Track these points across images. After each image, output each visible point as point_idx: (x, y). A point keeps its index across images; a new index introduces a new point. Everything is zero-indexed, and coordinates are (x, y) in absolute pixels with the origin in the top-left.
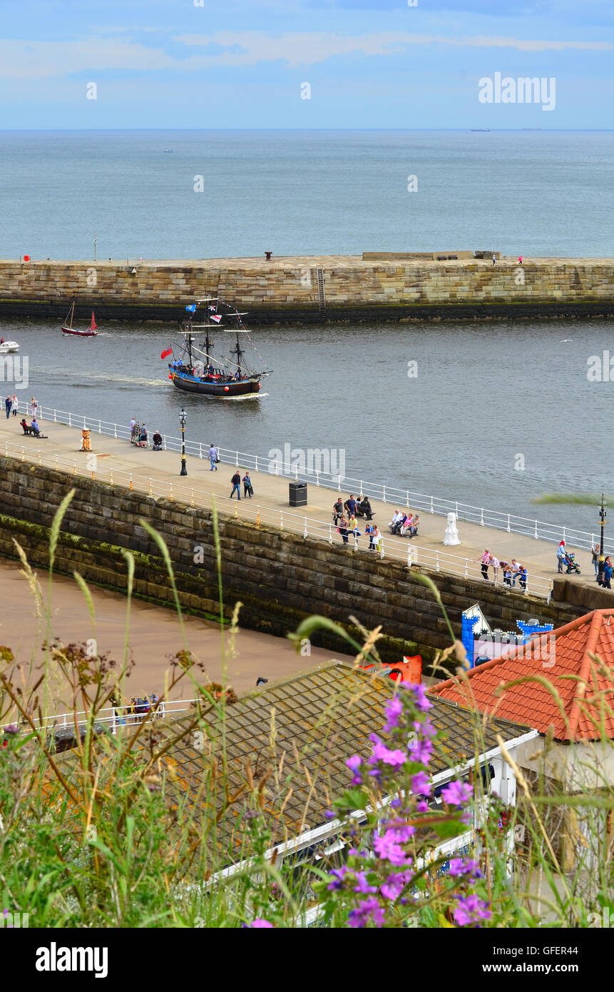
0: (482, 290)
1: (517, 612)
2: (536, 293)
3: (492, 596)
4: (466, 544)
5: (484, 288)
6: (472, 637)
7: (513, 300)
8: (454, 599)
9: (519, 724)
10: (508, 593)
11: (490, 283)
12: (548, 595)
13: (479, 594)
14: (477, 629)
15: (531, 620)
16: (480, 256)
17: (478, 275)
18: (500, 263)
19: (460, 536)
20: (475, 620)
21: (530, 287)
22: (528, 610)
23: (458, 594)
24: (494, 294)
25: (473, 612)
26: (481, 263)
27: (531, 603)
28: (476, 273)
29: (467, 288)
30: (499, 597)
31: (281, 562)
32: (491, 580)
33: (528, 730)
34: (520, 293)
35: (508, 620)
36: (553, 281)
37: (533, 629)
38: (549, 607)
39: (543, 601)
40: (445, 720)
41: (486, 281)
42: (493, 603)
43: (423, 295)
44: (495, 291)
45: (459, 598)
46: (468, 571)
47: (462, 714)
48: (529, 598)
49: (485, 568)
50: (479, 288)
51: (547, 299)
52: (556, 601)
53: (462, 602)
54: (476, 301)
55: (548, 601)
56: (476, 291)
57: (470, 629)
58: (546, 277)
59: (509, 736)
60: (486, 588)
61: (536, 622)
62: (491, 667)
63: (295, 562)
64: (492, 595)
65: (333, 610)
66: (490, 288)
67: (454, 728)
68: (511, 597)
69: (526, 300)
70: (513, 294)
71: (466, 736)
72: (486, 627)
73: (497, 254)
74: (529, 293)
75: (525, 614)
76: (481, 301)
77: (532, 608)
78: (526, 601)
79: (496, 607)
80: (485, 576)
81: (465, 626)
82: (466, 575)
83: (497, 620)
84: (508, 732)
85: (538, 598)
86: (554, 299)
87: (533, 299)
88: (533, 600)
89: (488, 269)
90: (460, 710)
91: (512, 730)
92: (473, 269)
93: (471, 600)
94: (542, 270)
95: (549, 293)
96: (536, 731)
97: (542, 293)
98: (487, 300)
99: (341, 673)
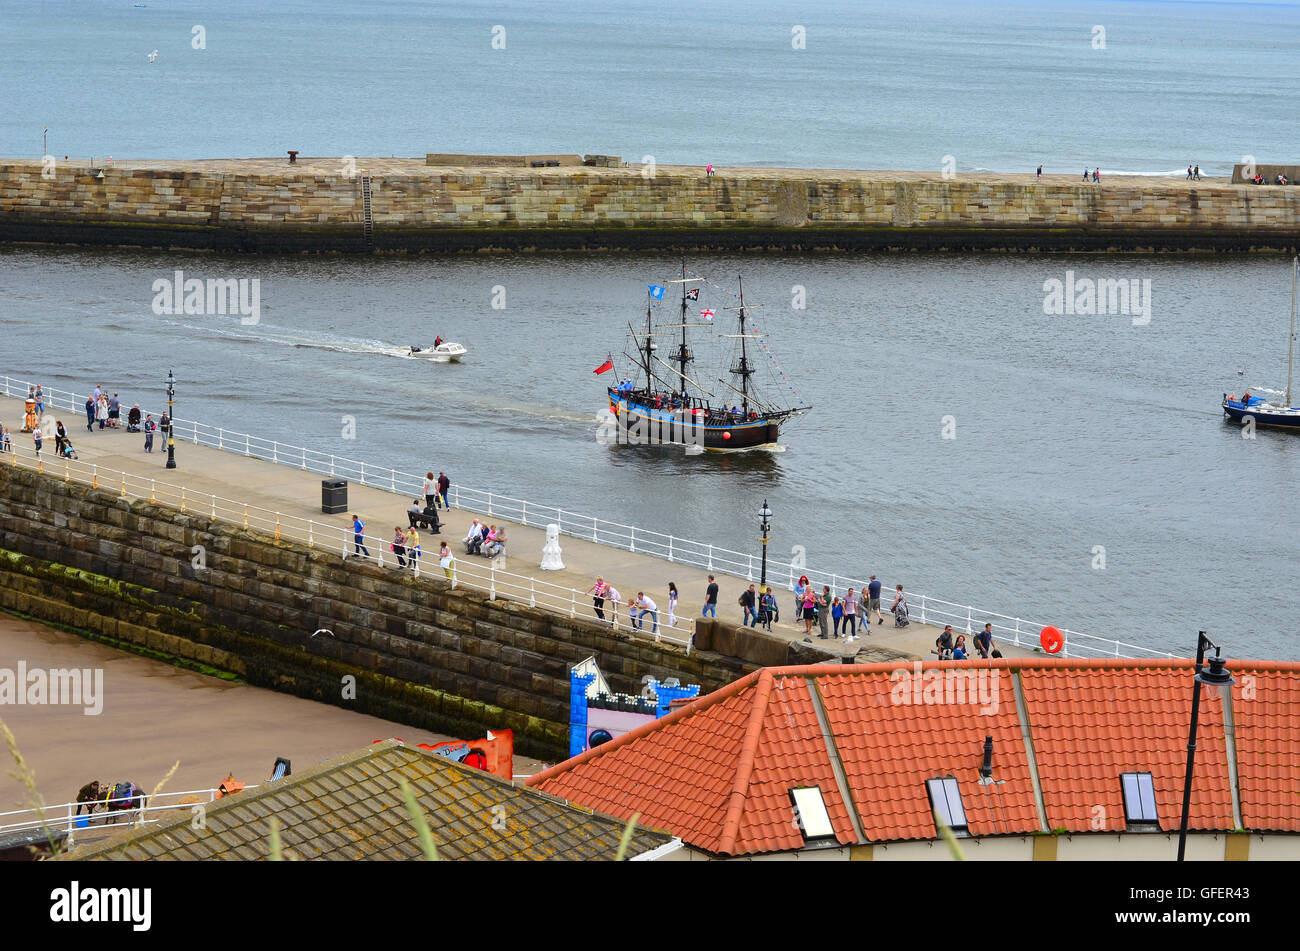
0: (593, 210)
1: (642, 664)
2: (669, 215)
3: (609, 643)
4: (572, 568)
5: (596, 207)
6: (586, 703)
7: (637, 224)
8: (556, 646)
9: (655, 830)
10: (632, 639)
11: (604, 199)
12: (689, 642)
13: (590, 640)
14: (593, 691)
15: (669, 679)
16: (591, 162)
17: (588, 189)
18: (619, 172)
19: (564, 557)
20: (589, 679)
21: (660, 207)
22: (660, 662)
23: (561, 639)
24: (610, 216)
25: (587, 668)
26: (592, 172)
27: (664, 652)
28: (586, 186)
29: (572, 207)
30: (620, 644)
31: (311, 592)
32: (607, 620)
33: (667, 839)
34: (646, 215)
35: (632, 675)
36: (693, 199)
37: (671, 692)
38: (689, 659)
39: (681, 650)
40: (551, 825)
41: (598, 198)
42: (611, 652)
43: (510, 216)
44: (611, 211)
45: (563, 646)
46: (575, 607)
47: (575, 817)
48: (662, 646)
49: (599, 602)
50: (588, 208)
51: (683, 224)
52: (699, 649)
53: (566, 651)
54: (585, 225)
55: (688, 650)
56: (585, 210)
57: (582, 693)
58: (682, 193)
59: (641, 849)
60: (600, 630)
61: (676, 683)
62: (615, 749)
63: (330, 592)
64: (608, 641)
65: (383, 661)
66: (604, 207)
67: (563, 836)
68: (636, 644)
69: (655, 225)
70: (637, 215)
71: (580, 848)
72: (604, 689)
73: (616, 159)
74: (659, 215)
75: (656, 667)
76: (592, 226)
77: (666, 659)
78: (656, 649)
79: (615, 658)
80: (600, 614)
81: (575, 688)
82: (573, 613)
83: (616, 676)
84: (640, 843)
85: (674, 645)
86: (694, 224)
87: (665, 224)
88: (667, 648)
89: (602, 181)
90: (572, 811)
91: (645, 840)
92: (581, 180)
93: (582, 650)
94: (678, 182)
95: (687, 215)
96: (679, 839)
97: (676, 216)
98: (600, 223)
99: (402, 758)
